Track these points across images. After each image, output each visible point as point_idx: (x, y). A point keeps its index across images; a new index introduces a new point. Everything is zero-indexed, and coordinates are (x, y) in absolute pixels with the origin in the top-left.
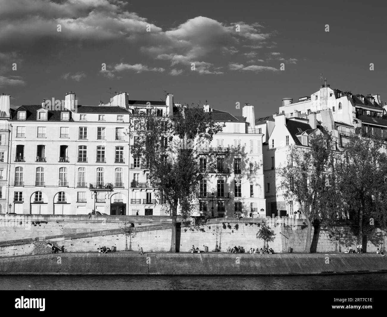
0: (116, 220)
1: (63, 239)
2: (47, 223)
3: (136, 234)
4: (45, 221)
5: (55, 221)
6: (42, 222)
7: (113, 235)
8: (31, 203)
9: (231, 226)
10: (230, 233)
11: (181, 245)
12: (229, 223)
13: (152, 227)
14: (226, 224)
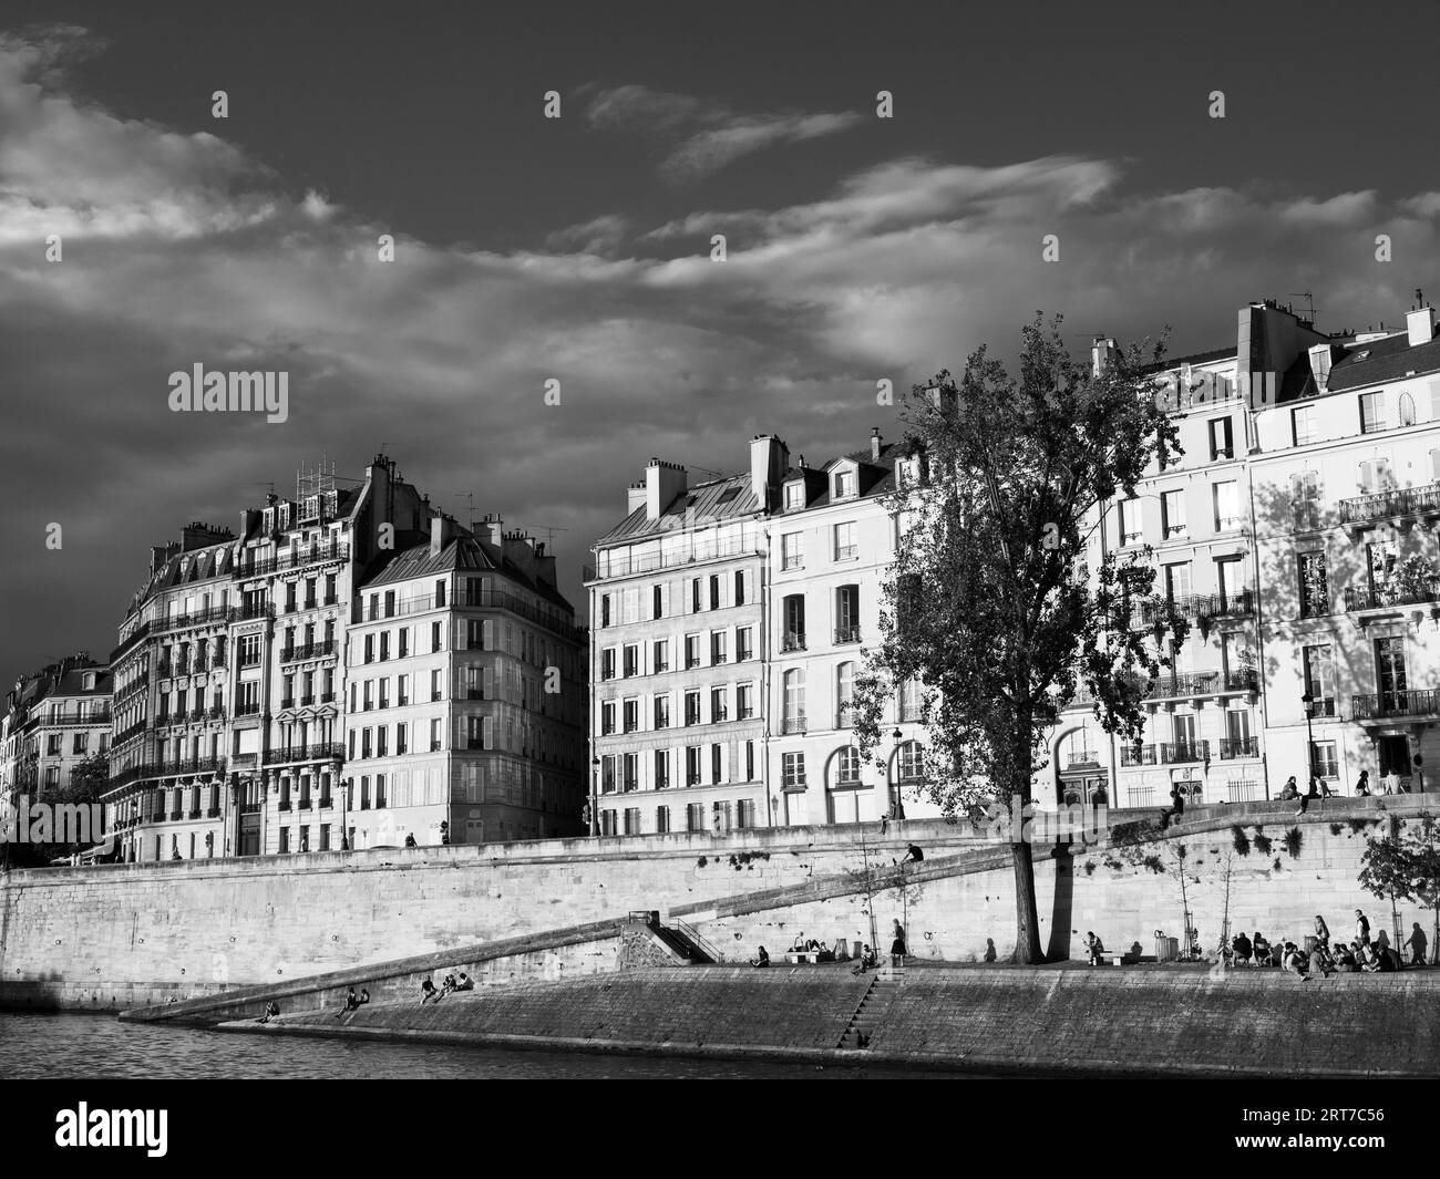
0: (963, 835)
1: (712, 914)
2: (767, 857)
3: (921, 890)
4: (762, 850)
5: (788, 849)
6: (757, 855)
7: (852, 897)
8: (828, 791)
9: (1270, 840)
10: (1266, 873)
11: (1075, 932)
12: (1259, 828)
13: (973, 860)
14: (1250, 833)
